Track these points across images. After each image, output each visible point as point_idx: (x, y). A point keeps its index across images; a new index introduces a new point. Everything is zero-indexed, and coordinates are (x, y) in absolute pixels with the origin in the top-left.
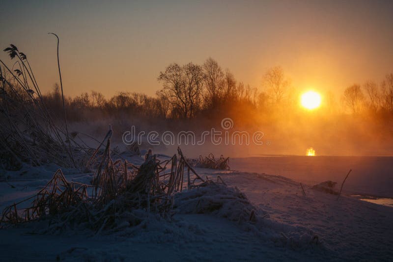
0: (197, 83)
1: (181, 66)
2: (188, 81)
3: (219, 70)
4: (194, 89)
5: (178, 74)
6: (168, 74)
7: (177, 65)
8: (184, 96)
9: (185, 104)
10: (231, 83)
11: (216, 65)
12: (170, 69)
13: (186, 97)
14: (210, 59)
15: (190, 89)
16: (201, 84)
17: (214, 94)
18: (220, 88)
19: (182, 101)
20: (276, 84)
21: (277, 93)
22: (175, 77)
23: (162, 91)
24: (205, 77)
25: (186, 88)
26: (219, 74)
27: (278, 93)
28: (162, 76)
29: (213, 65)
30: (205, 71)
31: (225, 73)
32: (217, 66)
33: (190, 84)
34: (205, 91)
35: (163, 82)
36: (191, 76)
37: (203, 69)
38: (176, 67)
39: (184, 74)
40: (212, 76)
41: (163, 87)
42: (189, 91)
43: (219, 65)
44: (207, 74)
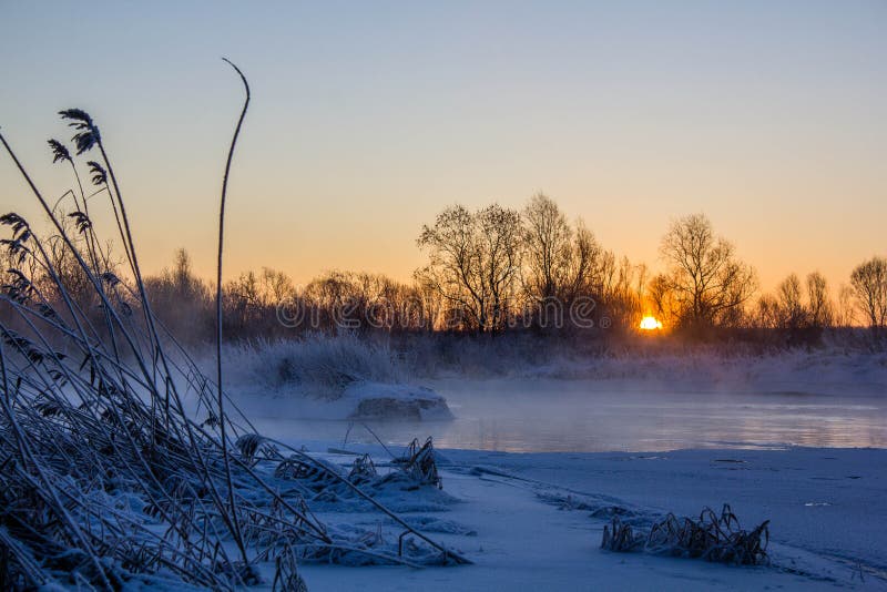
0: (510, 253)
1: (472, 212)
2: (488, 246)
3: (561, 222)
4: (502, 265)
5: (465, 230)
6: (441, 231)
7: (462, 210)
8: (478, 282)
9: (481, 302)
10: (585, 251)
11: (554, 211)
12: (445, 219)
13: (483, 284)
14: (541, 197)
15: (493, 266)
16: (518, 253)
17: (549, 277)
18: (562, 264)
19: (474, 294)
20: (693, 255)
21: (694, 277)
22: (459, 238)
23: (426, 270)
24: (529, 238)
25: (483, 264)
26: (561, 231)
27: (698, 277)
28: (427, 235)
29: (547, 210)
30: (528, 225)
31: (574, 228)
32: (556, 212)
33: (493, 254)
34: (527, 270)
35: (429, 248)
36: (494, 235)
37: (522, 219)
38: (460, 215)
39: (478, 232)
40: (543, 237)
41: (430, 262)
42: (489, 272)
43: (559, 209)
44: (533, 230)
